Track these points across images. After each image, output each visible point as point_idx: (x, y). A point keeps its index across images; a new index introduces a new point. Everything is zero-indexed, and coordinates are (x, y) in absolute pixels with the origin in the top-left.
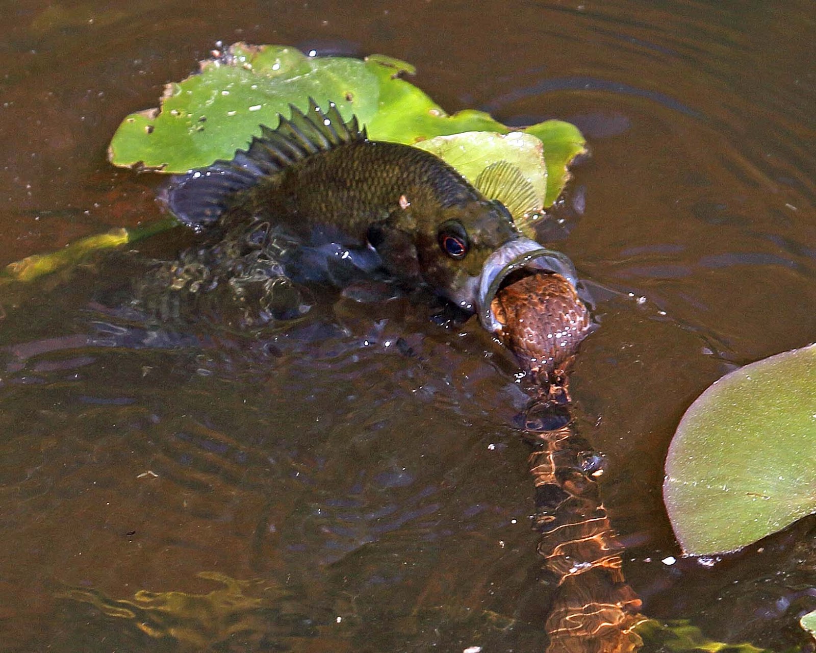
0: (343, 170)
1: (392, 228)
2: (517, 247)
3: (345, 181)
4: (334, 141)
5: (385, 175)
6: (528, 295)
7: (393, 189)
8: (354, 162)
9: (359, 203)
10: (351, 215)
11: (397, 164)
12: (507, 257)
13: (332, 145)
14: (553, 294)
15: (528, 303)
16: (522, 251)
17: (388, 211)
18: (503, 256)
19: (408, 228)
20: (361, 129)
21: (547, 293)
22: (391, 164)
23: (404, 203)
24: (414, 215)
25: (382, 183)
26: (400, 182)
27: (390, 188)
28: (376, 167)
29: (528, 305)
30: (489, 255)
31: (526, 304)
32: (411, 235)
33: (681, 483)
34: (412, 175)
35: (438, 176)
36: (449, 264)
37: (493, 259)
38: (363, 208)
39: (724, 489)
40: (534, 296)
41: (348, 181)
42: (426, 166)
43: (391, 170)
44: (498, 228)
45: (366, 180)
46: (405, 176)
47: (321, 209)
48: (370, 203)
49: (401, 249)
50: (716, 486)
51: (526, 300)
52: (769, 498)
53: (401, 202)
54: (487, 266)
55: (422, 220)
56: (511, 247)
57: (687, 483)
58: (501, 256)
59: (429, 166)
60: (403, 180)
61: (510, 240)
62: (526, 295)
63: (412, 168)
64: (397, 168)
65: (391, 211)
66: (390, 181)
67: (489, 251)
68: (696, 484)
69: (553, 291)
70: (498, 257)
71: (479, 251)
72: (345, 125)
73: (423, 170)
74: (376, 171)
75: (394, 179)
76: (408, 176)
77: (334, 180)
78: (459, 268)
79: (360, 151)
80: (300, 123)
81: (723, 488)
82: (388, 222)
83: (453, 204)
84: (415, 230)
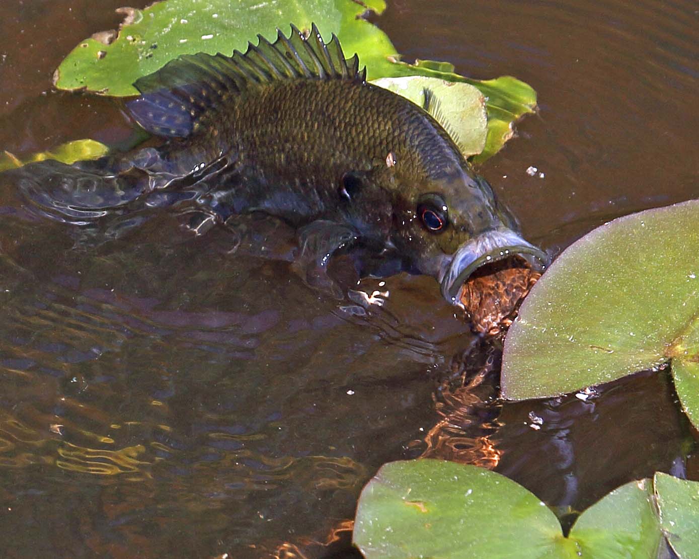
0: (334, 107)
1: (371, 181)
2: (496, 239)
3: (334, 119)
4: (330, 72)
5: (376, 126)
6: (495, 283)
7: (381, 143)
8: (346, 102)
9: (343, 146)
10: (333, 155)
11: (391, 119)
12: (484, 247)
13: (327, 76)
14: (521, 287)
15: (494, 293)
16: (500, 244)
17: (371, 164)
18: (480, 244)
19: (388, 186)
20: (361, 69)
21: (515, 285)
22: (384, 117)
23: (390, 161)
24: (397, 176)
25: (371, 134)
26: (390, 139)
27: (378, 141)
28: (368, 114)
29: (493, 295)
30: (465, 240)
31: (491, 294)
32: (391, 194)
33: (530, 327)
34: (404, 134)
35: (429, 143)
36: (423, 234)
37: (469, 244)
38: (346, 152)
39: (570, 340)
40: (501, 286)
41: (337, 120)
42: (420, 129)
43: (383, 123)
44: (481, 213)
45: (355, 124)
46: (396, 134)
47: (303, 138)
48: (355, 150)
49: (377, 203)
50: (564, 335)
51: (493, 289)
52: (612, 352)
53: (388, 160)
54: (462, 249)
55: (404, 183)
56: (488, 238)
57: (537, 328)
58: (477, 243)
59: (422, 130)
60: (394, 138)
61: (490, 229)
62: (492, 283)
63: (405, 128)
64: (390, 123)
65: (375, 164)
66: (380, 135)
67: (467, 236)
68: (545, 330)
69: (521, 284)
70: (475, 243)
71: (457, 233)
72: (344, 61)
73: (416, 133)
74: (368, 120)
75: (385, 134)
76: (399, 135)
77: (324, 114)
78: (432, 242)
79: (355, 91)
80: (299, 45)
81: (569, 338)
82: (370, 174)
83: (439, 176)
84: (395, 190)
